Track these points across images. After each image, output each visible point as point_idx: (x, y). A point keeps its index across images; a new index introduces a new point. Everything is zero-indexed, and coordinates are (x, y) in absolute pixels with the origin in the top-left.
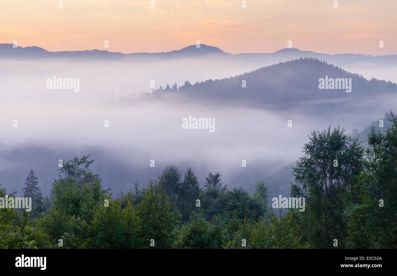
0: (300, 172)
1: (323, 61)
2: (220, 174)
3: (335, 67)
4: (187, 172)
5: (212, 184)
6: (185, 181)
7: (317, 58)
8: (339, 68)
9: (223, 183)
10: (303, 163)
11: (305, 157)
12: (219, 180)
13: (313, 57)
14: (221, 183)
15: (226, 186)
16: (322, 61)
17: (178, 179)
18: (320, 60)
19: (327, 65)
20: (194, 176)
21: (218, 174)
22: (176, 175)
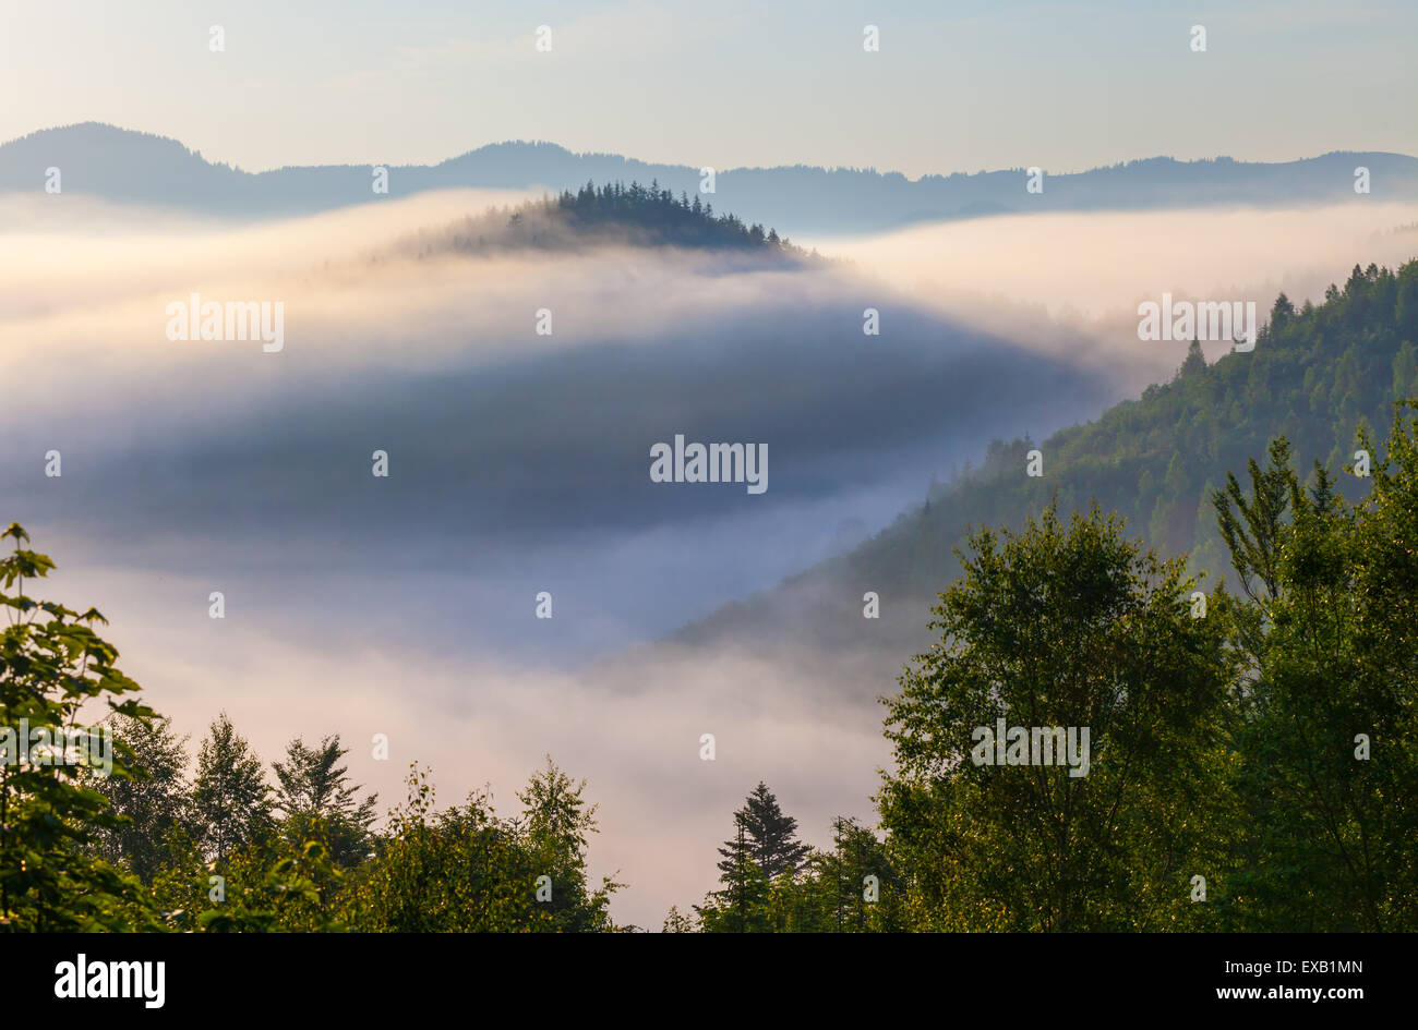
0: (921, 721)
1: (691, 204)
2: (341, 748)
3: (749, 228)
4: (212, 741)
5: (306, 796)
6: (203, 782)
7: (662, 188)
8: (767, 235)
9: (356, 789)
10: (932, 680)
11: (941, 653)
12: (337, 774)
13: (647, 185)
14: (346, 786)
15: (372, 801)
16: (686, 202)
17: (166, 774)
18: (677, 197)
19: (712, 221)
20: (247, 757)
21: (334, 746)
22: (159, 757)
